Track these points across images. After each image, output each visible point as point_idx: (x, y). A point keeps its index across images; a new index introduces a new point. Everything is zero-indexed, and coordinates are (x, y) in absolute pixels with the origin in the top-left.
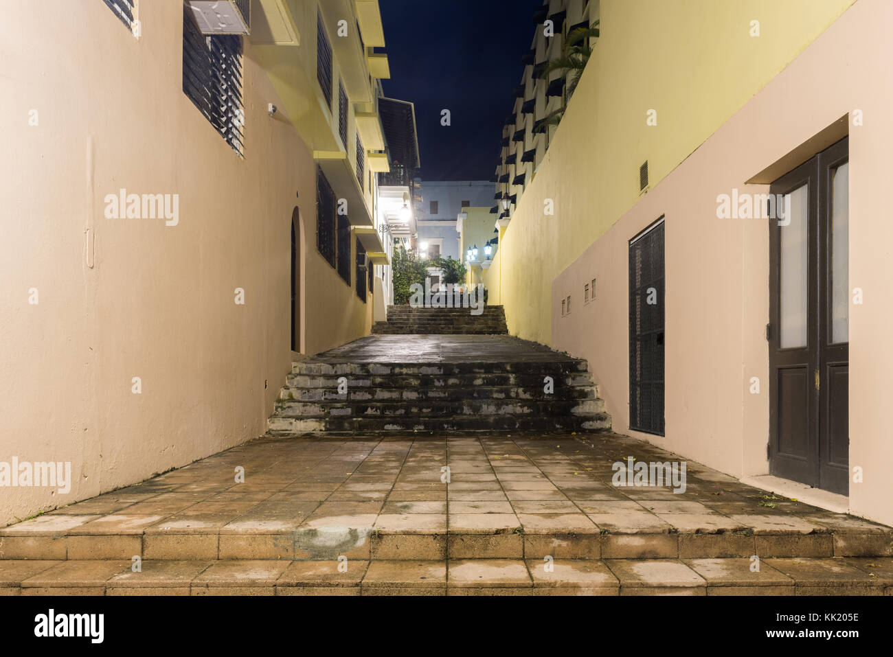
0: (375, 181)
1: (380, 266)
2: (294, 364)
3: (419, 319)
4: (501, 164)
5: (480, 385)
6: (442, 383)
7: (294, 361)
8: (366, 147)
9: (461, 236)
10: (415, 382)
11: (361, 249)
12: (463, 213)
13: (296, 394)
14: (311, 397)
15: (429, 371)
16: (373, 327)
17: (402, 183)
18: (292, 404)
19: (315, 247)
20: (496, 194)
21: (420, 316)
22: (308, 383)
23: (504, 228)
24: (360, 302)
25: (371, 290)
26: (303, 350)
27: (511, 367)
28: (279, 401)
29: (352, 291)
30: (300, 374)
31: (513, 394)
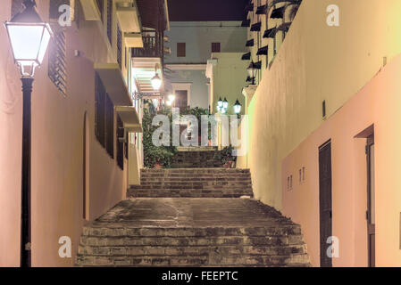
0: (129, 54)
1: (133, 134)
2: (85, 228)
3: (171, 183)
4: (252, 10)
5: (222, 245)
6: (194, 243)
7: (85, 226)
8: (123, 31)
9: (211, 82)
10: (175, 242)
11: (120, 123)
12: (214, 59)
13: (89, 250)
14: (100, 253)
15: (185, 233)
16: (128, 190)
17: (154, 53)
18: (88, 257)
19: (94, 136)
20: (248, 42)
21: (171, 180)
22: (97, 242)
23: (251, 96)
24: (119, 169)
25: (127, 157)
26: (87, 218)
27: (246, 230)
28: (79, 255)
29: (115, 162)
30: (89, 236)
31: (245, 251)
